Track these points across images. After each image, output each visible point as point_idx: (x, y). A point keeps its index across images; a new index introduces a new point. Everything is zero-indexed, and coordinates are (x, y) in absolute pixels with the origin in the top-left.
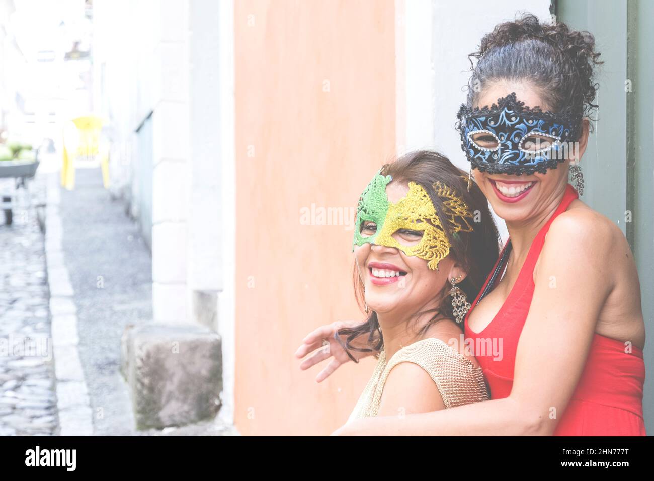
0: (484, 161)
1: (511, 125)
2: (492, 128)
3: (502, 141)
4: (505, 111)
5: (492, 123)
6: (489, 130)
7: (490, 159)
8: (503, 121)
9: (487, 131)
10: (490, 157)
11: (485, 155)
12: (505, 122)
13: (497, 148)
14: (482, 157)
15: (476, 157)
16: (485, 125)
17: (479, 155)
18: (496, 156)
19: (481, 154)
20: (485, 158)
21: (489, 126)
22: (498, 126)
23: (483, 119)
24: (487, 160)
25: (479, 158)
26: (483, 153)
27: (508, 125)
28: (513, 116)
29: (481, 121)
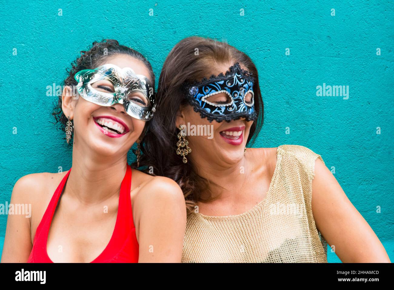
0: (221, 114)
1: (241, 84)
2: (229, 88)
3: (235, 97)
4: (237, 76)
5: (229, 84)
6: (225, 90)
7: (226, 112)
8: (237, 82)
9: (225, 91)
10: (226, 110)
11: (221, 109)
12: (238, 83)
13: (231, 103)
14: (219, 111)
15: (213, 113)
16: (223, 87)
17: (216, 110)
18: (231, 109)
19: (218, 110)
20: (221, 112)
21: (227, 86)
22: (233, 87)
23: (222, 82)
24: (223, 113)
25: (217, 113)
26: (219, 109)
27: (240, 85)
28: (242, 78)
29: (220, 85)
